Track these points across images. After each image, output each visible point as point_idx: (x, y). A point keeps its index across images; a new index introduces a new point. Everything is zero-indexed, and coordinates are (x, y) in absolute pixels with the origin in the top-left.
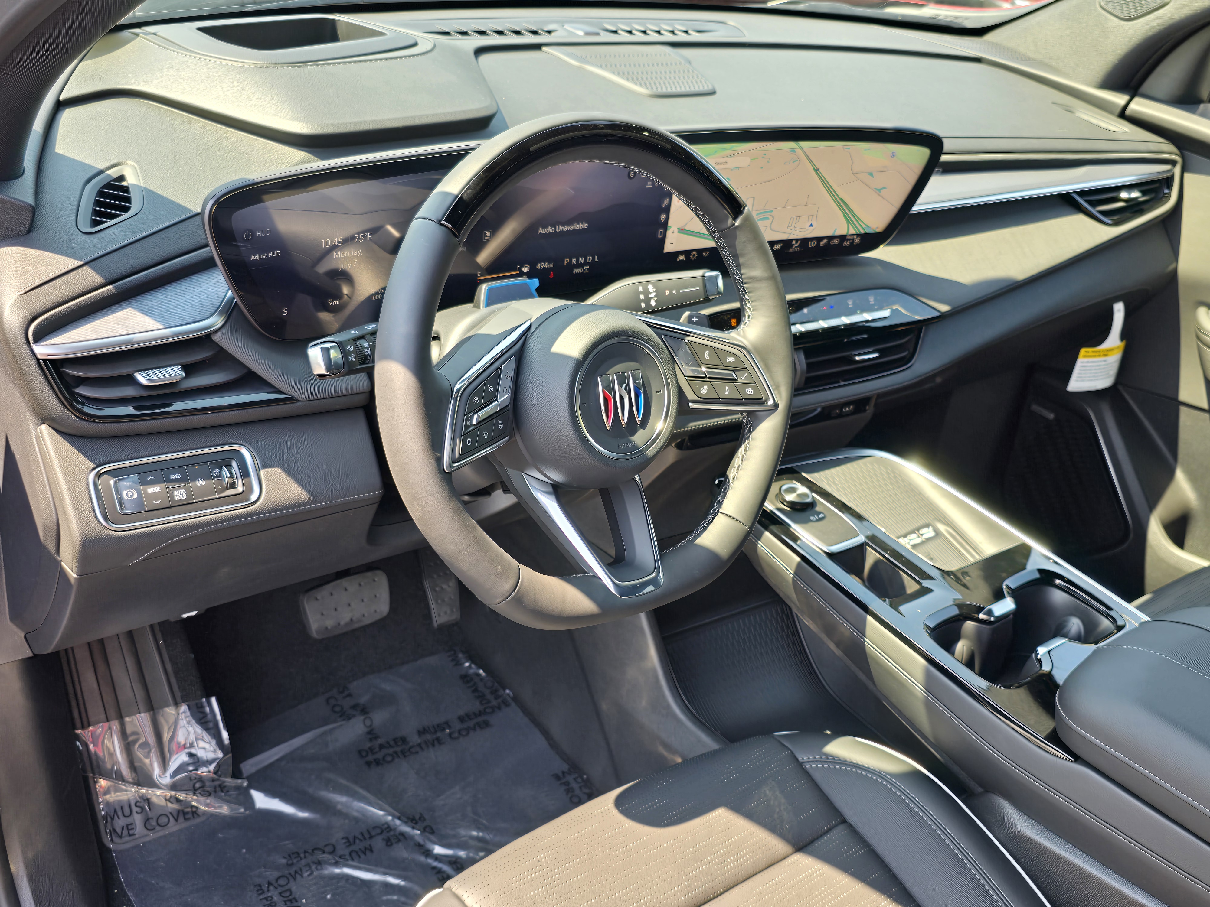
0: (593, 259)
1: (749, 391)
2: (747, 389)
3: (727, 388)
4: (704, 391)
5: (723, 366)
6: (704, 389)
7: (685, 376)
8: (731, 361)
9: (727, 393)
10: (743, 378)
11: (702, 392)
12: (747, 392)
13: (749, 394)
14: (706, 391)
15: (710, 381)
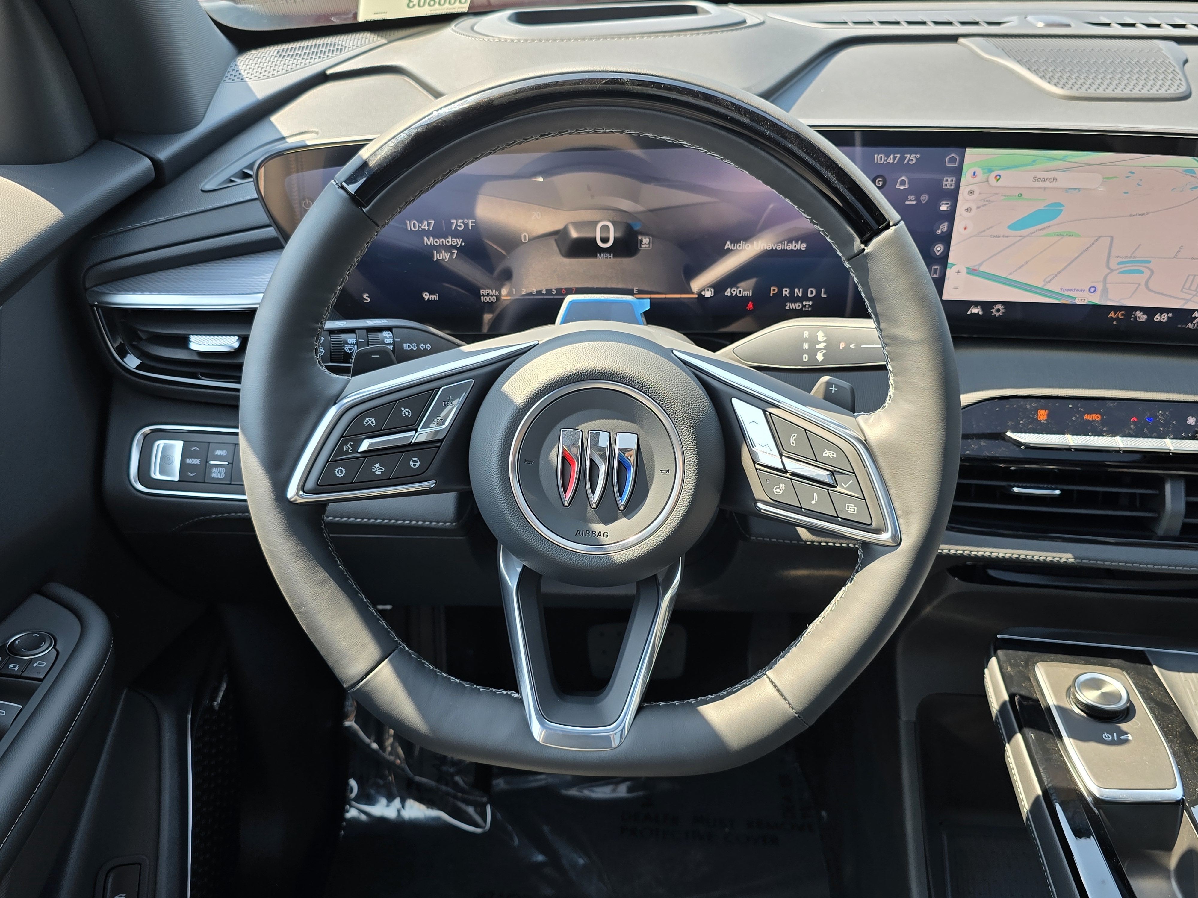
0: (819, 293)
1: (850, 507)
2: (847, 505)
3: (815, 494)
4: (778, 490)
5: (816, 461)
6: (779, 488)
7: (754, 462)
8: (831, 455)
9: (813, 502)
10: (845, 487)
11: (774, 491)
12: (847, 509)
13: (849, 512)
14: (781, 492)
15: (791, 479)
